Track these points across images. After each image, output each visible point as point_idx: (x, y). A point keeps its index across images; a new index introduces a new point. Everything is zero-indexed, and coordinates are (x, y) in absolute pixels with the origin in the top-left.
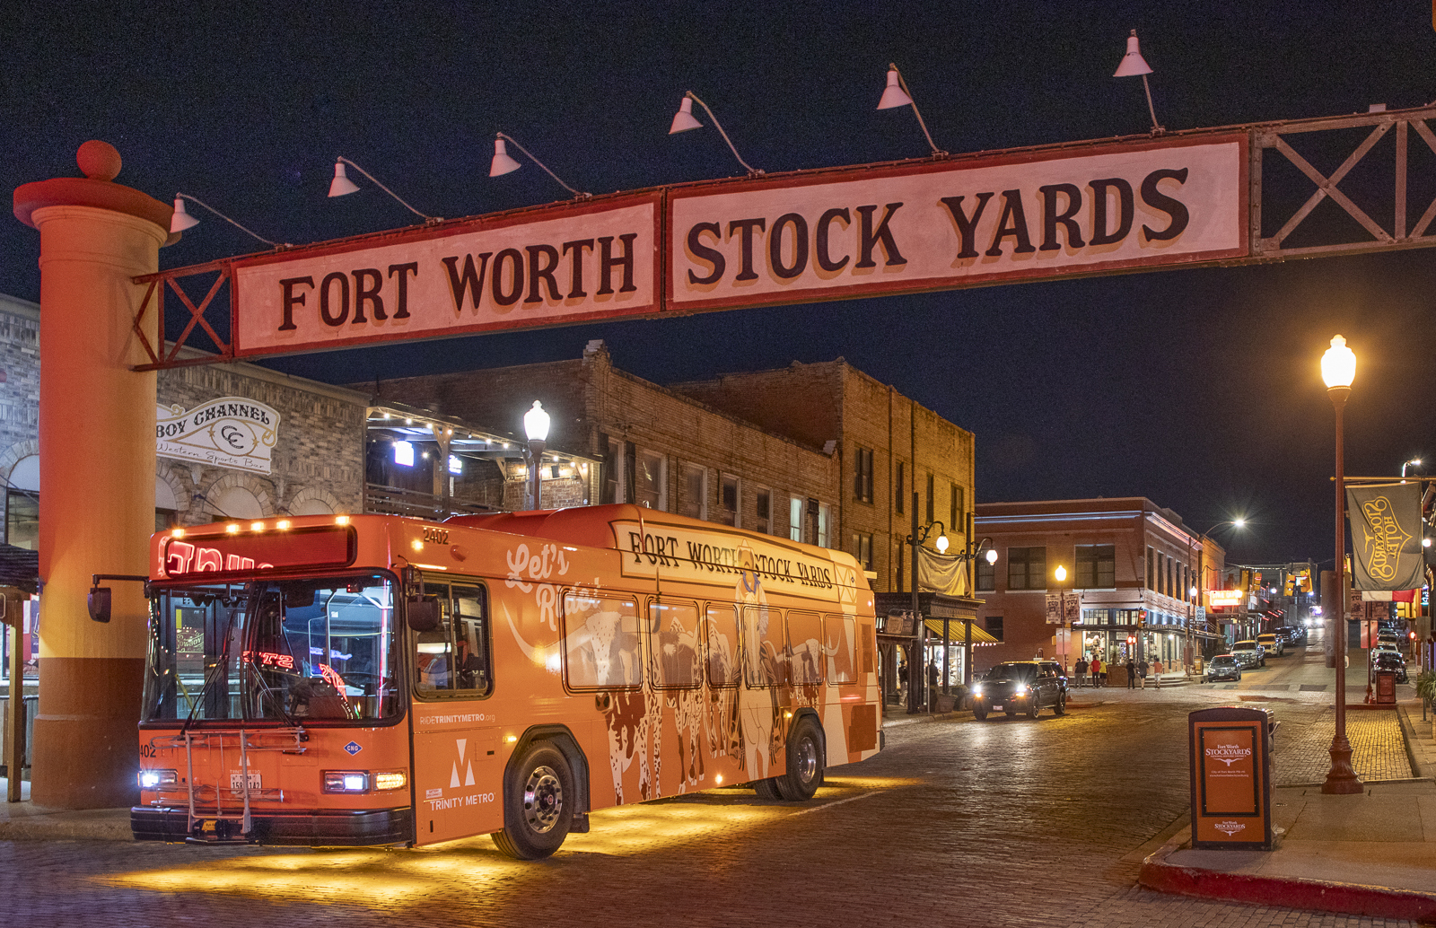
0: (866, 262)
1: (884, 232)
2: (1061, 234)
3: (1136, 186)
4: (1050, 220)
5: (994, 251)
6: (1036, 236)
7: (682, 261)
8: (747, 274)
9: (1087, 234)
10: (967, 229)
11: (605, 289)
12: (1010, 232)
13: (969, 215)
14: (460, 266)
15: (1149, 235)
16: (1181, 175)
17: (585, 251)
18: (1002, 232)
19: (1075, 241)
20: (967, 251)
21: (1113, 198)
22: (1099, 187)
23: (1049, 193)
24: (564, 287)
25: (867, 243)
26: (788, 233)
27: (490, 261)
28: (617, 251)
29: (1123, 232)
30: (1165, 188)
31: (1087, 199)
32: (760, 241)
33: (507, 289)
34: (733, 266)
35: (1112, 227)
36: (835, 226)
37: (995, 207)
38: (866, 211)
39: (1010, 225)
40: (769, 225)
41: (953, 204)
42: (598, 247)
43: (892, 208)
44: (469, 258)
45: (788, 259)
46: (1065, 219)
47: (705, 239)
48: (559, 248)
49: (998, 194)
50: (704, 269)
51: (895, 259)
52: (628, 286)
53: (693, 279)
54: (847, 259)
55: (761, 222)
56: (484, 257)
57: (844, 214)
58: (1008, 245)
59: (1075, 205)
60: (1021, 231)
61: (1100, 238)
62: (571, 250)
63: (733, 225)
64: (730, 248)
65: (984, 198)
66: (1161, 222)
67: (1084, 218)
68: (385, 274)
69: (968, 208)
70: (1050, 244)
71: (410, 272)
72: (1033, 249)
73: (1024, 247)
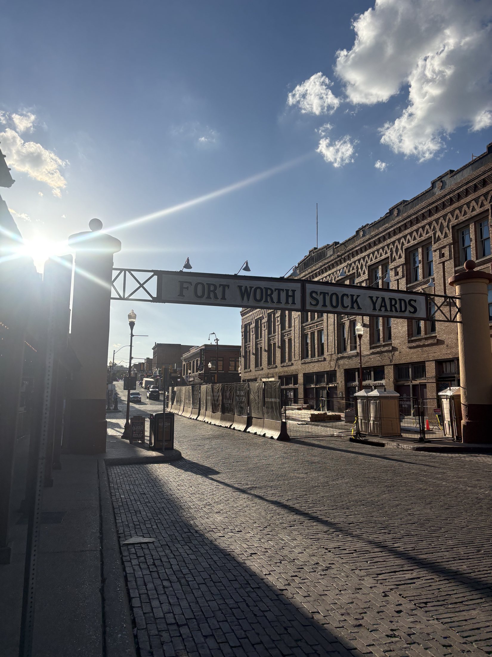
0: (352, 307)
1: (356, 301)
2: (393, 309)
3: (407, 301)
4: (391, 305)
5: (380, 310)
6: (389, 309)
7: (308, 299)
8: (324, 305)
9: (398, 309)
10: (374, 304)
11: (287, 302)
12: (383, 306)
13: (375, 301)
14: (243, 289)
15: (410, 312)
16: (415, 301)
17: (281, 292)
18: (381, 306)
19: (396, 311)
20: (374, 309)
21: (403, 303)
22: (400, 300)
23: (391, 299)
24: (275, 300)
25: (353, 303)
26: (334, 297)
27: (253, 289)
28: (290, 293)
29: (405, 311)
30: (412, 303)
31: (398, 302)
32: (328, 298)
33: (258, 297)
34: (321, 303)
35: (403, 309)
36: (345, 298)
37: (380, 300)
38: (352, 296)
39: (383, 305)
40: (330, 295)
41: (371, 298)
42: (285, 292)
43: (358, 296)
44: (246, 287)
45: (334, 304)
46: (394, 305)
47: (314, 295)
48: (273, 290)
49: (380, 298)
50: (314, 302)
51: (359, 308)
52: (294, 303)
53: (311, 304)
54: (348, 306)
55: (328, 294)
56: (251, 288)
57: (347, 295)
58: (383, 309)
59: (396, 303)
60: (385, 306)
61: (401, 311)
62: (277, 291)
63: (321, 293)
64: (320, 298)
65: (377, 298)
66: (412, 310)
67: (398, 306)
68: (218, 286)
69: (374, 299)
70: (391, 310)
71: (226, 288)
72: (388, 311)
73: (386, 310)
